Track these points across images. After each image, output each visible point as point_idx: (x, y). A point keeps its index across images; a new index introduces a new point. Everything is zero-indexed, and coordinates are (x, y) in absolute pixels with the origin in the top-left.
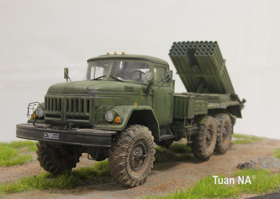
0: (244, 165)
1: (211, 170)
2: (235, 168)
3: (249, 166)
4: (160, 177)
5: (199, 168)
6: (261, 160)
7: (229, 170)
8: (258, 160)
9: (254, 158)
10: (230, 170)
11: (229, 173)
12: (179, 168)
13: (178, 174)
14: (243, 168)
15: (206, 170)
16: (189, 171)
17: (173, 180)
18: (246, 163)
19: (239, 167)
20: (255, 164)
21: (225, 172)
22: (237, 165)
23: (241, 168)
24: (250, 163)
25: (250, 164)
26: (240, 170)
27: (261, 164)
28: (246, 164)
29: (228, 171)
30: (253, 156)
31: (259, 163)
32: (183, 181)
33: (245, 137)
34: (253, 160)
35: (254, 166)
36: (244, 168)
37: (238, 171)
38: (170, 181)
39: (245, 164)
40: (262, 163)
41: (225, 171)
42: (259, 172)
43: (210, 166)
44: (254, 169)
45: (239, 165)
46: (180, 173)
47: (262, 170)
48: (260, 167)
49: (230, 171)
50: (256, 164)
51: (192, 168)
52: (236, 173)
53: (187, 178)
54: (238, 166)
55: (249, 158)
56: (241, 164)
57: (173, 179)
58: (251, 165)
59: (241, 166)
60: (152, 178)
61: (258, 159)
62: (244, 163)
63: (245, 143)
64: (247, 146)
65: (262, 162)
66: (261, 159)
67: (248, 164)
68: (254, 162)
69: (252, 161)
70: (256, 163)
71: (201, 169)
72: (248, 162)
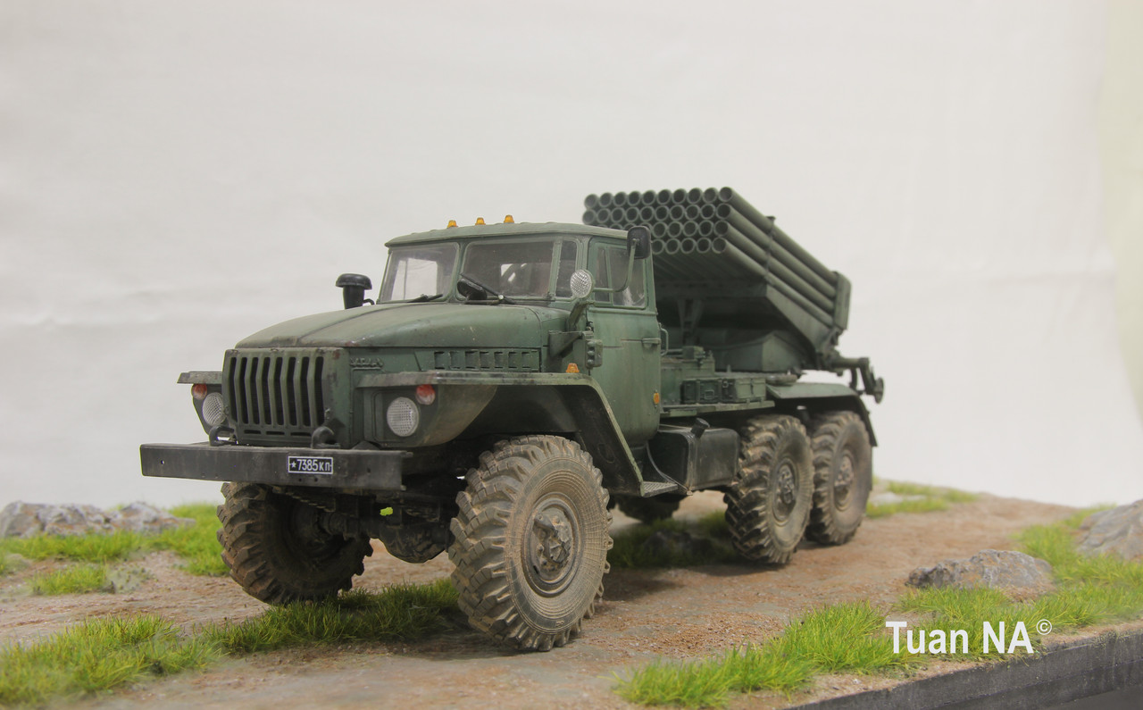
0: (930, 576)
1: (829, 591)
2: (902, 585)
3: (946, 578)
4: (678, 608)
5: (792, 585)
6: (982, 560)
7: (883, 591)
8: (971, 561)
9: (955, 555)
10: (886, 591)
11: (886, 599)
12: (731, 585)
13: (731, 601)
14: (925, 584)
15: (813, 589)
16: (764, 594)
17: (717, 618)
18: (935, 569)
19: (914, 580)
20: (962, 572)
21: (872, 597)
22: (907, 576)
23: (919, 585)
24: (949, 568)
25: (948, 573)
26: (918, 590)
27: (983, 573)
28: (937, 573)
29: (881, 595)
30: (953, 550)
31: (975, 571)
32: (750, 623)
33: (926, 491)
34: (957, 561)
35: (960, 579)
36: (931, 584)
37: (912, 594)
38: (709, 620)
39: (931, 572)
40: (986, 570)
41: (871, 594)
42: (977, 597)
43: (825, 579)
44: (961, 587)
45: (915, 574)
46: (735, 599)
47: (985, 590)
48: (980, 581)
49: (887, 594)
50: (966, 574)
51: (770, 585)
52: (905, 599)
53: (760, 614)
54: (911, 578)
55: (941, 554)
56: (919, 574)
57: (717, 615)
58: (952, 577)
59: (921, 579)
60: (654, 611)
61: (973, 558)
62: (928, 568)
63: (928, 510)
64: (934, 519)
65: (983, 567)
66: (982, 557)
67: (941, 572)
68: (959, 568)
69: (954, 565)
70: (966, 570)
71: (798, 587)
72: (943, 566)
